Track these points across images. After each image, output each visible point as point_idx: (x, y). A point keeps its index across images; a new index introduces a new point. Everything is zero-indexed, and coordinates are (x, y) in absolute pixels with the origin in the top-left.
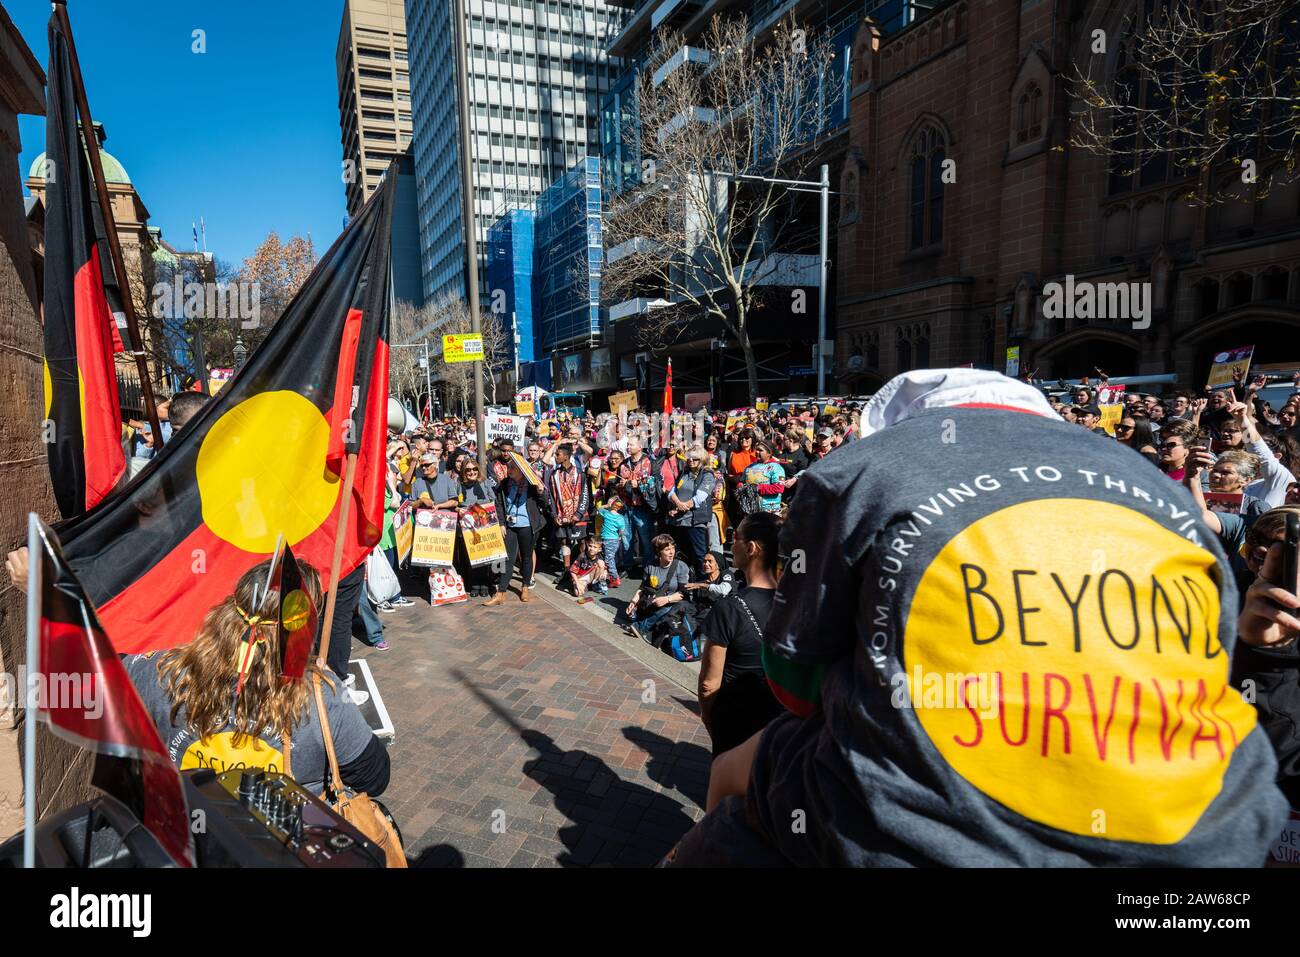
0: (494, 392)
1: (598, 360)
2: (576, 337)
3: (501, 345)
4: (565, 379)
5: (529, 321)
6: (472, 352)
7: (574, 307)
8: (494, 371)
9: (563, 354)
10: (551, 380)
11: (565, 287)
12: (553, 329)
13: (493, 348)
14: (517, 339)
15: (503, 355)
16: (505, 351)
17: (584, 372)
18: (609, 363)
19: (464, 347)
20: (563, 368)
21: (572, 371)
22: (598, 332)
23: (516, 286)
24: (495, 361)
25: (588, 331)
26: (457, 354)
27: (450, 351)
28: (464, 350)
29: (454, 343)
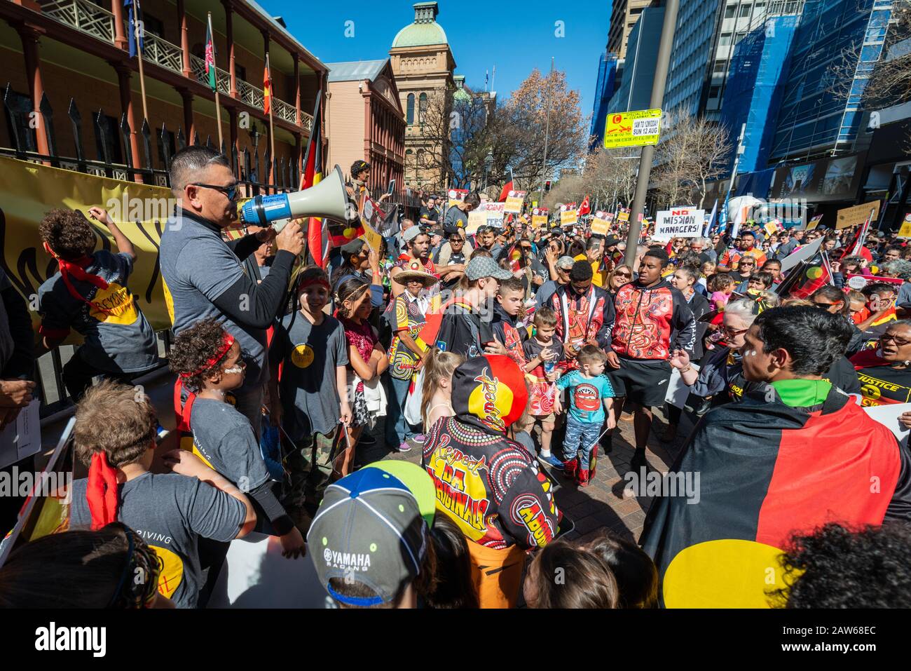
0: (703, 199)
1: (837, 171)
2: (814, 147)
3: (722, 156)
4: (787, 189)
5: (760, 133)
6: (643, 134)
7: (821, 115)
8: (707, 181)
9: (791, 163)
10: (769, 190)
11: (817, 93)
12: (788, 139)
13: (711, 159)
14: (741, 149)
15: (721, 166)
16: (725, 162)
17: (815, 182)
18: (852, 173)
19: (633, 128)
20: (788, 179)
21: (798, 182)
22: (844, 141)
23: (754, 97)
24: (711, 171)
25: (834, 139)
26: (621, 137)
27: (613, 133)
28: (632, 132)
29: (620, 124)
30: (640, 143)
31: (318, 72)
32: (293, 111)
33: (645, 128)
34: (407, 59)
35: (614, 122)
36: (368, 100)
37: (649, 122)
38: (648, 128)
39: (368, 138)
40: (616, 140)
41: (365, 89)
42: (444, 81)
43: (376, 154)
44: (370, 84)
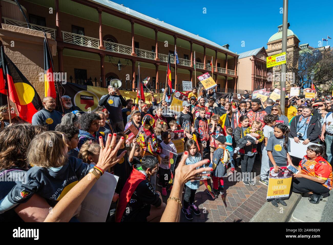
6: (280, 61)
26: (272, 64)
27: (269, 63)
28: (276, 61)
29: (271, 59)
30: (280, 64)
31: (235, 57)
32: (225, 70)
33: (280, 59)
34: (274, 45)
35: (269, 59)
36: (253, 62)
37: (281, 57)
38: (282, 59)
39: (253, 74)
40: (270, 65)
41: (252, 58)
42: (293, 48)
43: (257, 79)
44: (254, 57)
